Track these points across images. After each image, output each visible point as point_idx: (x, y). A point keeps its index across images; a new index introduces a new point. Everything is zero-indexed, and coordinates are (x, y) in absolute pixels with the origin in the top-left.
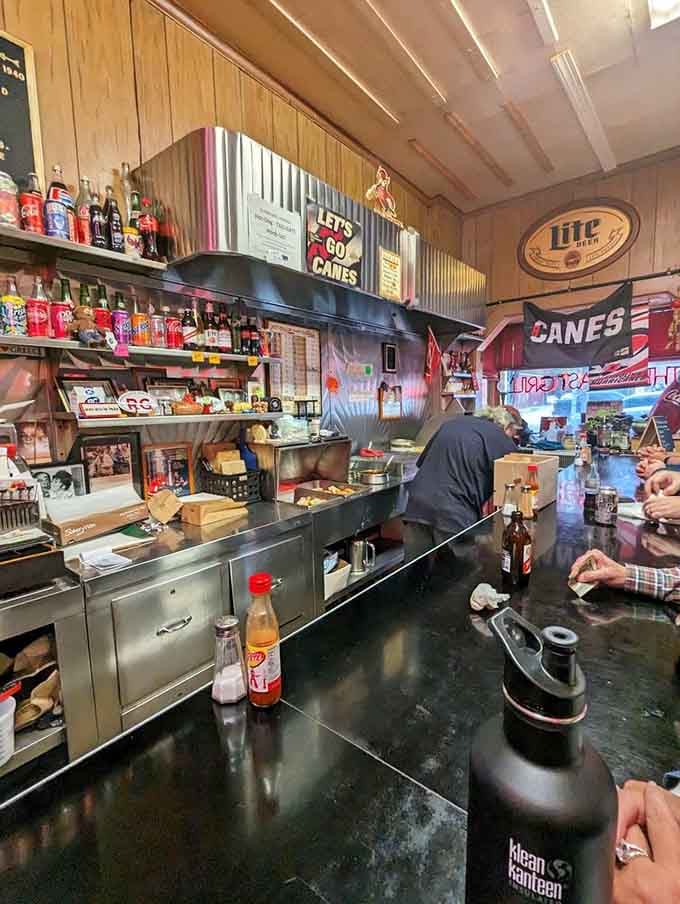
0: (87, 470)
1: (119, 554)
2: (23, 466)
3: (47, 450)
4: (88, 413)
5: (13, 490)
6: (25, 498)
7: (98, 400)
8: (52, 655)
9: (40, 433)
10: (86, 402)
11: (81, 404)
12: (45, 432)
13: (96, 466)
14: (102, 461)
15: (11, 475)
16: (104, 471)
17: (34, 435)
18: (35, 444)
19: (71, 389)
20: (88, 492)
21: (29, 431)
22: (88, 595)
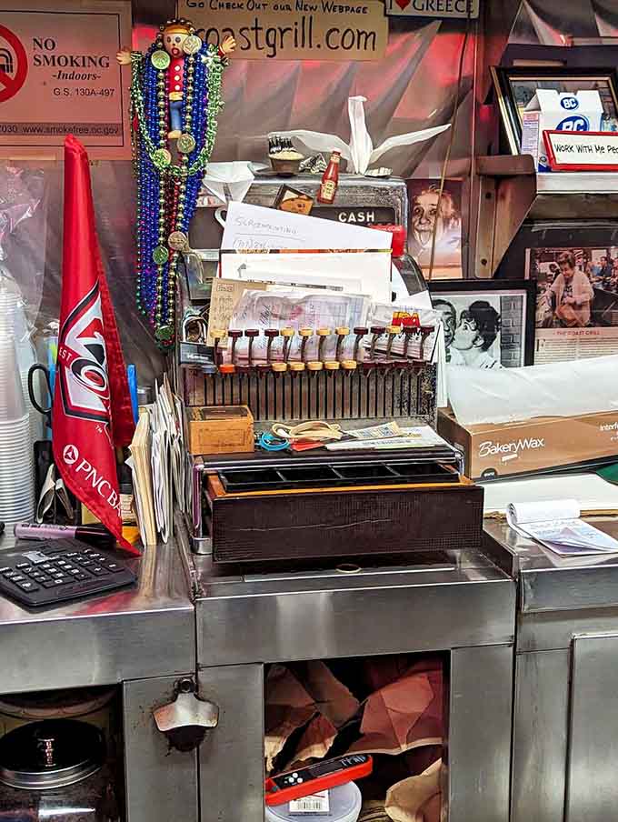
0: (532, 307)
1: (594, 524)
2: (415, 278)
3: (456, 249)
4: (561, 158)
5: (397, 330)
6: (414, 352)
7: (585, 126)
8: (437, 721)
9: (448, 208)
10: (559, 130)
11: (546, 134)
12: (457, 206)
13: (553, 298)
14: (568, 288)
15: (394, 296)
16: (569, 313)
17: (435, 212)
18: (434, 233)
19: (529, 95)
20: (529, 361)
21: (427, 200)
22: (525, 608)
